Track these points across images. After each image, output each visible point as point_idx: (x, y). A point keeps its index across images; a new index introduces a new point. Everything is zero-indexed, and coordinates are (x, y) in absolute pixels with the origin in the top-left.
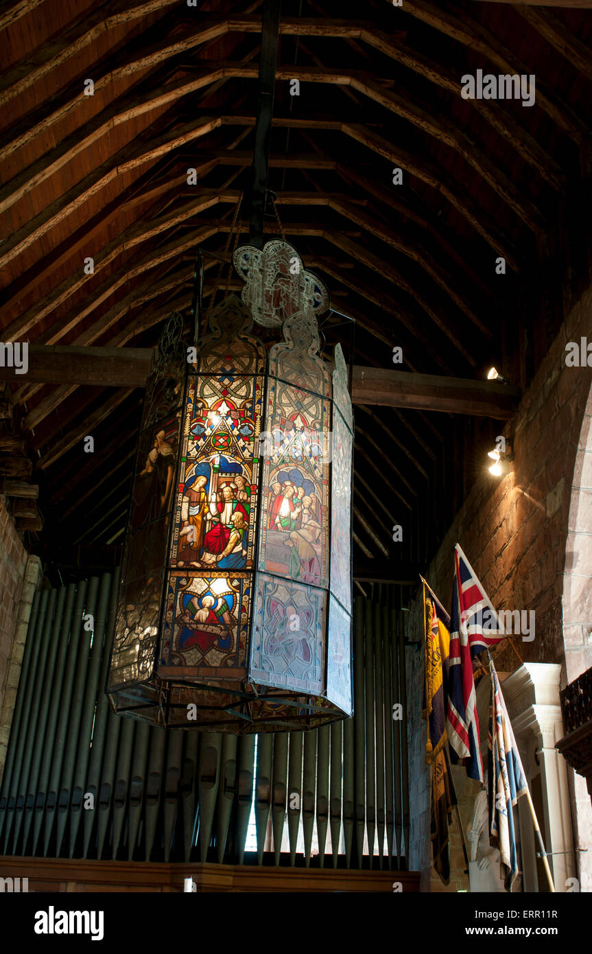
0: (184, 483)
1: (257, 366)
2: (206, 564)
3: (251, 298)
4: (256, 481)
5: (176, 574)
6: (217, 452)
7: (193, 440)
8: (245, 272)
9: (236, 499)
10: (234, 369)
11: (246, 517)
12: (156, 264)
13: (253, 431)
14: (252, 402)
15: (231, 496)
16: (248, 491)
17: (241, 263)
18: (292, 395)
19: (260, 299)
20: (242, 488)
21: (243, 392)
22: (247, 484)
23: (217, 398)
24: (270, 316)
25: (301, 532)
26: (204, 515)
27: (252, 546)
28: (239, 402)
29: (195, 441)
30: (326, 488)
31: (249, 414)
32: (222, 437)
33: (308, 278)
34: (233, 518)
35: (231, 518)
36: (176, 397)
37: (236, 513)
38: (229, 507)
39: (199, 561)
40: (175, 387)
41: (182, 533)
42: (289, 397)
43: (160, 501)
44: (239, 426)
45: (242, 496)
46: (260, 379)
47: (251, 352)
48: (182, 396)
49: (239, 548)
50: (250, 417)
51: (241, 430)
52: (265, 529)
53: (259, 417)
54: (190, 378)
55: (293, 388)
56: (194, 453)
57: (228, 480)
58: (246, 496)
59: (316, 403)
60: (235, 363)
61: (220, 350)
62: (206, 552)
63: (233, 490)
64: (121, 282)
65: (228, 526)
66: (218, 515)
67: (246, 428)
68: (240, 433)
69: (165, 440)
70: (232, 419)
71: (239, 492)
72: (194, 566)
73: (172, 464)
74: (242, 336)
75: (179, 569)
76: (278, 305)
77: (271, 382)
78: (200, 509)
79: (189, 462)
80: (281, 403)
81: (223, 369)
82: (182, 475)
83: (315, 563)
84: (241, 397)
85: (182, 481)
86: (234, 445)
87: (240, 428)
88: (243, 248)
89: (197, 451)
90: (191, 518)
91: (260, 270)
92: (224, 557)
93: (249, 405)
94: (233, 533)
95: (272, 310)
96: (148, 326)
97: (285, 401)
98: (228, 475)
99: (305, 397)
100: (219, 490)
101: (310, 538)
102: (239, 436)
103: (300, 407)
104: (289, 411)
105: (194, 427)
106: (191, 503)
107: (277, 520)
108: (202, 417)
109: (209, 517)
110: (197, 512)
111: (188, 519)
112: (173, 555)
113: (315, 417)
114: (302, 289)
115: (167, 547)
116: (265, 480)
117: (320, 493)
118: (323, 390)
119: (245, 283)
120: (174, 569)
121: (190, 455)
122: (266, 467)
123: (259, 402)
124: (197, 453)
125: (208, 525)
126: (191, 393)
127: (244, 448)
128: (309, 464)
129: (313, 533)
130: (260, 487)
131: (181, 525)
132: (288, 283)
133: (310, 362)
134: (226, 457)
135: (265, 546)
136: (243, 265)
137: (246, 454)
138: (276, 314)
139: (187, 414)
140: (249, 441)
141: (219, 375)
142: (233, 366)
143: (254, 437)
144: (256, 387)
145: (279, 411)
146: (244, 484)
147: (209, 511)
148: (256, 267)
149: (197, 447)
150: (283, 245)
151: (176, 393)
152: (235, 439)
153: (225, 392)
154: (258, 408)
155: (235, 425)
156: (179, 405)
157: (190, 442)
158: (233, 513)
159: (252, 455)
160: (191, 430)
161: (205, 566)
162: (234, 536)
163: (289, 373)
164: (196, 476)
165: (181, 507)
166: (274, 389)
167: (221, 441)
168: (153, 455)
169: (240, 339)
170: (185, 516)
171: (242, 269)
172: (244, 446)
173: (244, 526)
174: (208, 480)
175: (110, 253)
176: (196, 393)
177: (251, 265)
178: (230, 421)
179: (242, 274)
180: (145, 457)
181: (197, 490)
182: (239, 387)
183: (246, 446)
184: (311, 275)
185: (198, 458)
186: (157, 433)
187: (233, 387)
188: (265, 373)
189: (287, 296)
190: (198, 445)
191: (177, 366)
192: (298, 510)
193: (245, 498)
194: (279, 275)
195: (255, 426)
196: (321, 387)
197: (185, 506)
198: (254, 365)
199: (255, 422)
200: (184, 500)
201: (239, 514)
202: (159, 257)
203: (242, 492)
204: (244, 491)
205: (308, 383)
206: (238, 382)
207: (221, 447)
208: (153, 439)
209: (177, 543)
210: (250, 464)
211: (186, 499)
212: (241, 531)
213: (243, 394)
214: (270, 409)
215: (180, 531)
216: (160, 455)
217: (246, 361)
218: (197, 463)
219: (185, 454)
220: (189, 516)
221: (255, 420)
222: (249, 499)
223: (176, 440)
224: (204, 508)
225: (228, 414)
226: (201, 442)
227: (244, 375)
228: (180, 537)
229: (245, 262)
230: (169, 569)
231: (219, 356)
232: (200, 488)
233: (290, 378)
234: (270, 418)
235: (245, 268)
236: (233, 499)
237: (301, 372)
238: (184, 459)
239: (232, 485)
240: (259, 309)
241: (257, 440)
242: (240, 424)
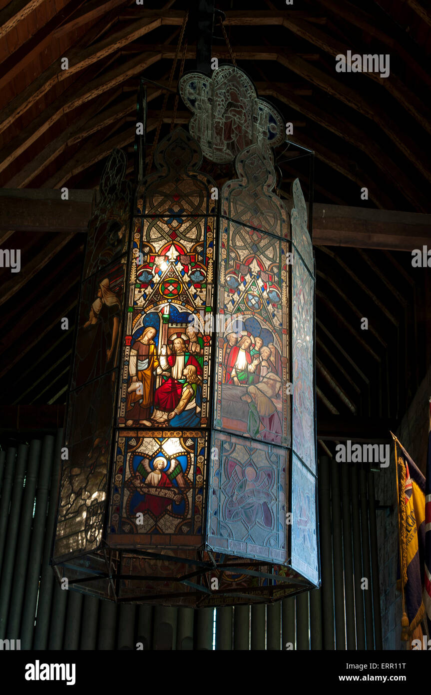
0: (131, 335)
1: (208, 206)
2: (158, 423)
3: (199, 130)
5: (125, 434)
6: (166, 301)
7: (140, 288)
8: (193, 102)
9: (188, 352)
10: (182, 210)
11: (199, 371)
12: (94, 96)
13: (206, 277)
14: (203, 245)
15: (182, 348)
16: (201, 341)
17: (187, 92)
18: (247, 237)
19: (210, 132)
20: (194, 339)
21: (193, 235)
22: (199, 335)
23: (164, 241)
24: (220, 150)
25: (260, 386)
26: (154, 369)
27: (206, 402)
28: (189, 245)
29: (142, 290)
30: (285, 337)
31: (200, 258)
32: (171, 284)
33: (262, 107)
34: (186, 372)
35: (183, 372)
36: (121, 242)
37: (188, 367)
38: (180, 360)
39: (149, 420)
40: (119, 230)
41: (130, 389)
42: (244, 240)
43: (105, 355)
44: (190, 272)
45: (194, 348)
46: (211, 220)
47: (202, 190)
48: (127, 240)
49: (192, 405)
50: (202, 262)
51: (193, 277)
52: (221, 383)
53: (211, 261)
54: (135, 220)
55: (248, 229)
56: (141, 302)
57: (179, 331)
58: (198, 348)
59: (273, 245)
60: (183, 203)
61: (167, 189)
62: (157, 409)
63: (185, 342)
64: (56, 117)
65: (180, 381)
66: (169, 369)
67: (198, 274)
68: (191, 279)
69: (109, 289)
70: (182, 264)
71: (191, 343)
72: (144, 425)
73: (118, 315)
74: (191, 174)
75: (127, 428)
76: (229, 138)
77: (224, 223)
78: (149, 363)
79: (136, 312)
80: (235, 246)
81: (170, 210)
82: (129, 327)
83: (276, 419)
84: (191, 240)
85: (128, 333)
86: (185, 293)
87: (191, 274)
88: (189, 75)
89: (144, 300)
90: (140, 372)
91: (209, 99)
92: (176, 414)
93: (199, 249)
94: (186, 388)
95: (223, 143)
96: (87, 165)
97: (239, 243)
98: (179, 326)
99: (261, 239)
100: (170, 343)
101: (269, 393)
102: (190, 283)
103: (256, 250)
104: (243, 254)
105: (141, 274)
106: (139, 357)
107: (233, 373)
108: (149, 263)
109: (159, 371)
110: (147, 366)
111: (137, 374)
112: (121, 413)
113: (273, 260)
114: (255, 119)
115: (114, 405)
117: (279, 343)
118: (281, 230)
119: (192, 114)
120: (122, 429)
121: (137, 304)
123: (211, 245)
124: (144, 302)
125: (158, 380)
126: (137, 236)
127: (195, 296)
128: (267, 311)
129: (273, 387)
130: (214, 338)
131: (129, 381)
132: (239, 113)
133: (265, 199)
134: (177, 306)
135: (220, 402)
136: (190, 94)
137: (198, 302)
138: (228, 148)
139: (133, 260)
140: (201, 288)
141: (167, 216)
142: (181, 206)
143: (206, 283)
144: (207, 229)
145: (233, 255)
146: (197, 335)
147: (159, 365)
148: (204, 97)
149: (145, 296)
150: (234, 71)
151: (121, 237)
152: (185, 287)
153: (174, 235)
154: (210, 251)
155: (185, 271)
156: (124, 251)
157: (137, 290)
158: (185, 366)
159: (204, 303)
160: (137, 277)
161: (156, 425)
162: (186, 392)
163: (244, 213)
164: (144, 328)
165: (129, 362)
166: (227, 231)
167: (171, 288)
168: (97, 305)
169: (189, 176)
170: (133, 371)
171: (188, 98)
172: (195, 293)
173: (198, 381)
174: (157, 332)
175: (44, 83)
176: (142, 237)
177: (199, 94)
178: (180, 267)
179: (189, 105)
180: (89, 307)
181: (146, 343)
182: (188, 230)
183: (198, 293)
184: (265, 103)
185: (146, 307)
186: (101, 281)
187: (182, 229)
188: (217, 212)
189: (239, 128)
190: (145, 293)
191: (120, 208)
192: (256, 362)
193: (198, 350)
194: (230, 105)
195: (207, 272)
196: (278, 227)
197: (133, 360)
198: (204, 205)
199: (207, 267)
200: (131, 354)
201: (191, 368)
202: (97, 88)
203: (194, 344)
204: (197, 342)
205: (263, 223)
206: (187, 224)
207: (171, 295)
208: (96, 288)
209: (126, 400)
211: (134, 352)
212: (194, 386)
213: (194, 237)
214: (223, 253)
215: (128, 387)
216: (104, 306)
217: (196, 201)
218: (145, 313)
219: (131, 303)
220: (137, 371)
221: (207, 265)
222: (202, 350)
223: (121, 289)
224: (154, 362)
225: (178, 259)
226: (149, 290)
227: (194, 216)
228: (128, 394)
229: (192, 91)
230: (117, 429)
231: (167, 196)
232: (149, 340)
233: (244, 218)
234: (223, 263)
235: (192, 97)
236: (185, 352)
237: (256, 211)
238: (131, 309)
239: (183, 336)
240: (209, 143)
241: (209, 287)
242: (191, 270)
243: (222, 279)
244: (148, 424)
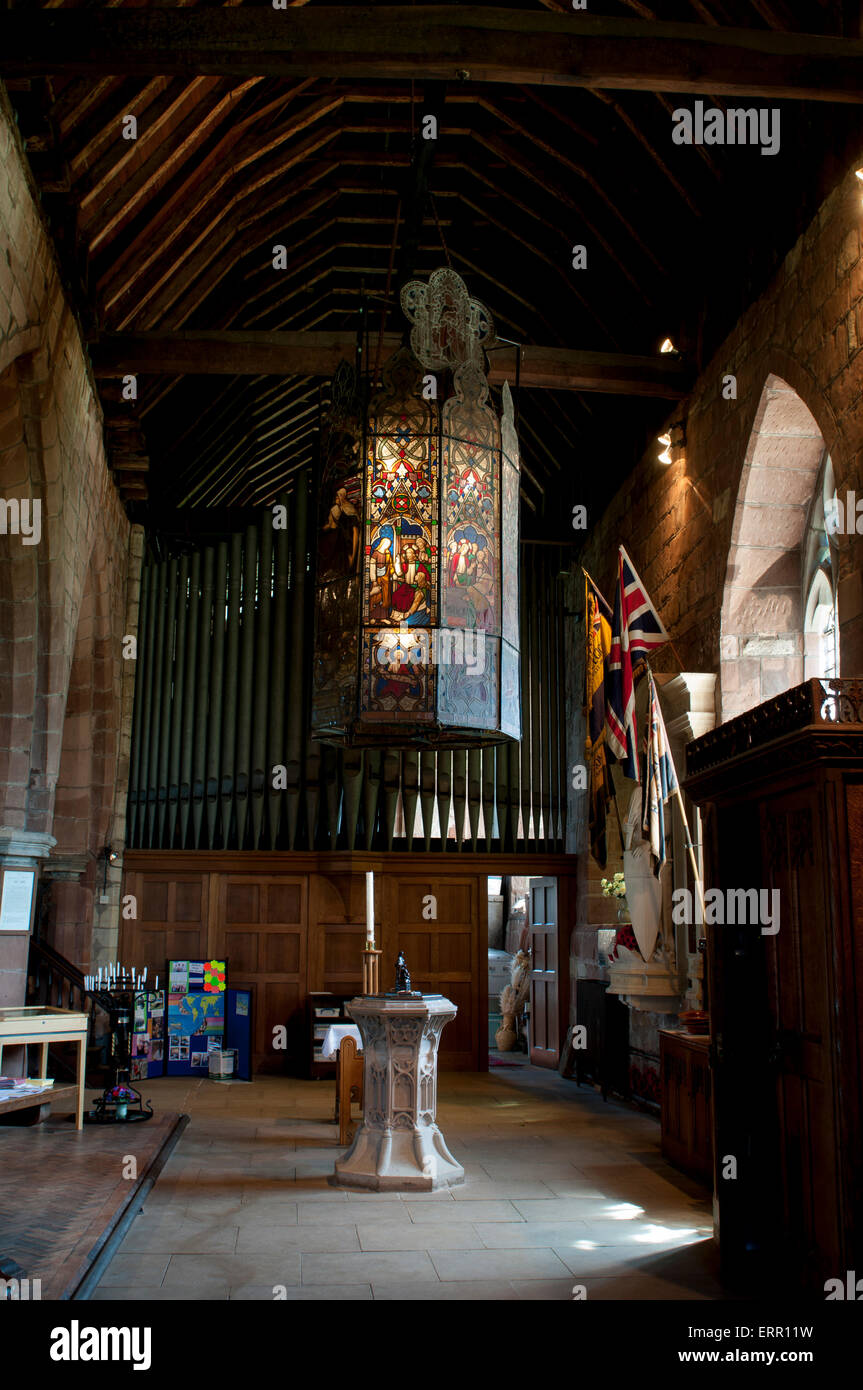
1: (431, 426)
2: (395, 621)
3: (419, 341)
4: (435, 543)
5: (369, 630)
7: (376, 503)
8: (412, 312)
9: (419, 560)
10: (409, 429)
11: (428, 577)
13: (431, 493)
14: (427, 464)
15: (413, 557)
16: (429, 552)
17: (407, 302)
18: (464, 451)
19: (428, 341)
20: (423, 549)
21: (419, 453)
22: (427, 546)
23: (395, 459)
24: (437, 358)
25: (476, 586)
26: (390, 576)
28: (415, 463)
29: (378, 504)
30: (497, 540)
31: (426, 476)
32: (402, 499)
33: (474, 305)
34: (417, 578)
35: (415, 578)
36: (356, 457)
37: (418, 573)
38: (412, 568)
39: (388, 619)
40: (354, 444)
41: (371, 593)
42: (461, 454)
43: (348, 560)
44: (418, 488)
45: (423, 557)
46: (435, 440)
47: (425, 410)
48: (361, 456)
49: (423, 606)
50: (427, 479)
51: (420, 492)
52: (445, 587)
53: (435, 478)
54: (368, 438)
55: (465, 444)
56: (377, 516)
57: (410, 542)
58: (427, 557)
59: (486, 456)
60: (409, 422)
61: (396, 408)
62: (395, 610)
63: (415, 552)
65: (413, 586)
66: (403, 575)
67: (424, 490)
68: (419, 495)
69: (347, 499)
70: (411, 481)
71: (420, 553)
73: (357, 526)
74: (416, 394)
75: (371, 626)
76: (446, 344)
77: (445, 441)
78: (386, 570)
79: (374, 525)
80: (454, 462)
81: (398, 429)
82: (368, 538)
83: (489, 612)
84: (418, 459)
85: (368, 543)
86: (414, 507)
87: (418, 490)
88: (409, 284)
89: (380, 513)
90: (379, 578)
91: (427, 307)
92: (410, 614)
93: (425, 467)
94: (417, 592)
95: (439, 349)
97: (458, 458)
99: (476, 452)
100: (402, 552)
101: (484, 591)
102: (418, 498)
103: (472, 462)
104: (462, 468)
105: (376, 490)
106: (377, 564)
107: (455, 577)
108: (382, 480)
109: (395, 577)
110: (384, 573)
111: (377, 580)
112: (366, 613)
113: (486, 471)
114: (468, 320)
115: (360, 606)
116: (443, 541)
117: (491, 545)
118: (493, 441)
119: (412, 325)
120: (367, 626)
121: (374, 517)
122: (444, 528)
123: (435, 464)
124: (379, 515)
126: (370, 454)
127: (423, 510)
128: (482, 518)
129: (487, 585)
130: (439, 548)
131: (371, 585)
132: (453, 316)
133: (479, 412)
134: (407, 519)
135: (445, 603)
136: (410, 304)
137: (425, 516)
138: (444, 354)
139: (368, 475)
140: (428, 503)
141: (396, 435)
142: (408, 425)
143: (432, 499)
144: (432, 448)
145: (453, 471)
146: (425, 546)
147: (395, 572)
148: (422, 305)
149: (380, 510)
150: (448, 272)
151: (355, 452)
152: (414, 501)
153: (402, 453)
154: (434, 469)
155: (413, 487)
156: (359, 467)
157: (373, 504)
158: (416, 573)
159: (430, 517)
160: (373, 493)
162: (418, 595)
163: (462, 429)
164: (381, 539)
165: (369, 569)
166: (448, 449)
167: (402, 503)
168: (335, 510)
169: (413, 396)
170: (373, 577)
171: (409, 309)
172: (422, 508)
173: (427, 586)
174: (392, 542)
176: (375, 455)
177: (418, 303)
178: (408, 484)
179: (409, 316)
180: (329, 512)
181: (383, 552)
182: (415, 448)
183: (425, 508)
184: (476, 301)
185: (381, 520)
186: (338, 490)
187: (409, 448)
188: (439, 432)
189: (453, 331)
190: (380, 507)
191: (353, 423)
192: (473, 565)
193: (426, 559)
194: (446, 309)
195: (432, 488)
196: (491, 438)
197: (373, 567)
198: (428, 424)
199: (432, 484)
200: (371, 562)
201: (421, 574)
203: (423, 553)
204: (425, 552)
205: (478, 436)
206: (414, 443)
207: (402, 509)
208: (334, 495)
209: (369, 602)
210: (429, 526)
211: (373, 561)
212: (424, 590)
213: (420, 455)
214: (445, 469)
215: (370, 591)
216: (342, 513)
217: (421, 421)
218: (381, 525)
219: (369, 517)
220: (377, 577)
221: (432, 482)
222: (430, 559)
223: (359, 502)
224: (390, 569)
225: (407, 476)
226: (383, 505)
227: (419, 435)
228: (370, 597)
229: (411, 301)
230: (363, 626)
231: (395, 416)
232: (385, 550)
233: (462, 434)
234: (445, 479)
235: (412, 307)
236: (415, 560)
237: (472, 426)
238: (369, 522)
239: (413, 547)
240: (428, 352)
241: (434, 502)
242: (418, 486)
243: (445, 495)
244: (388, 622)
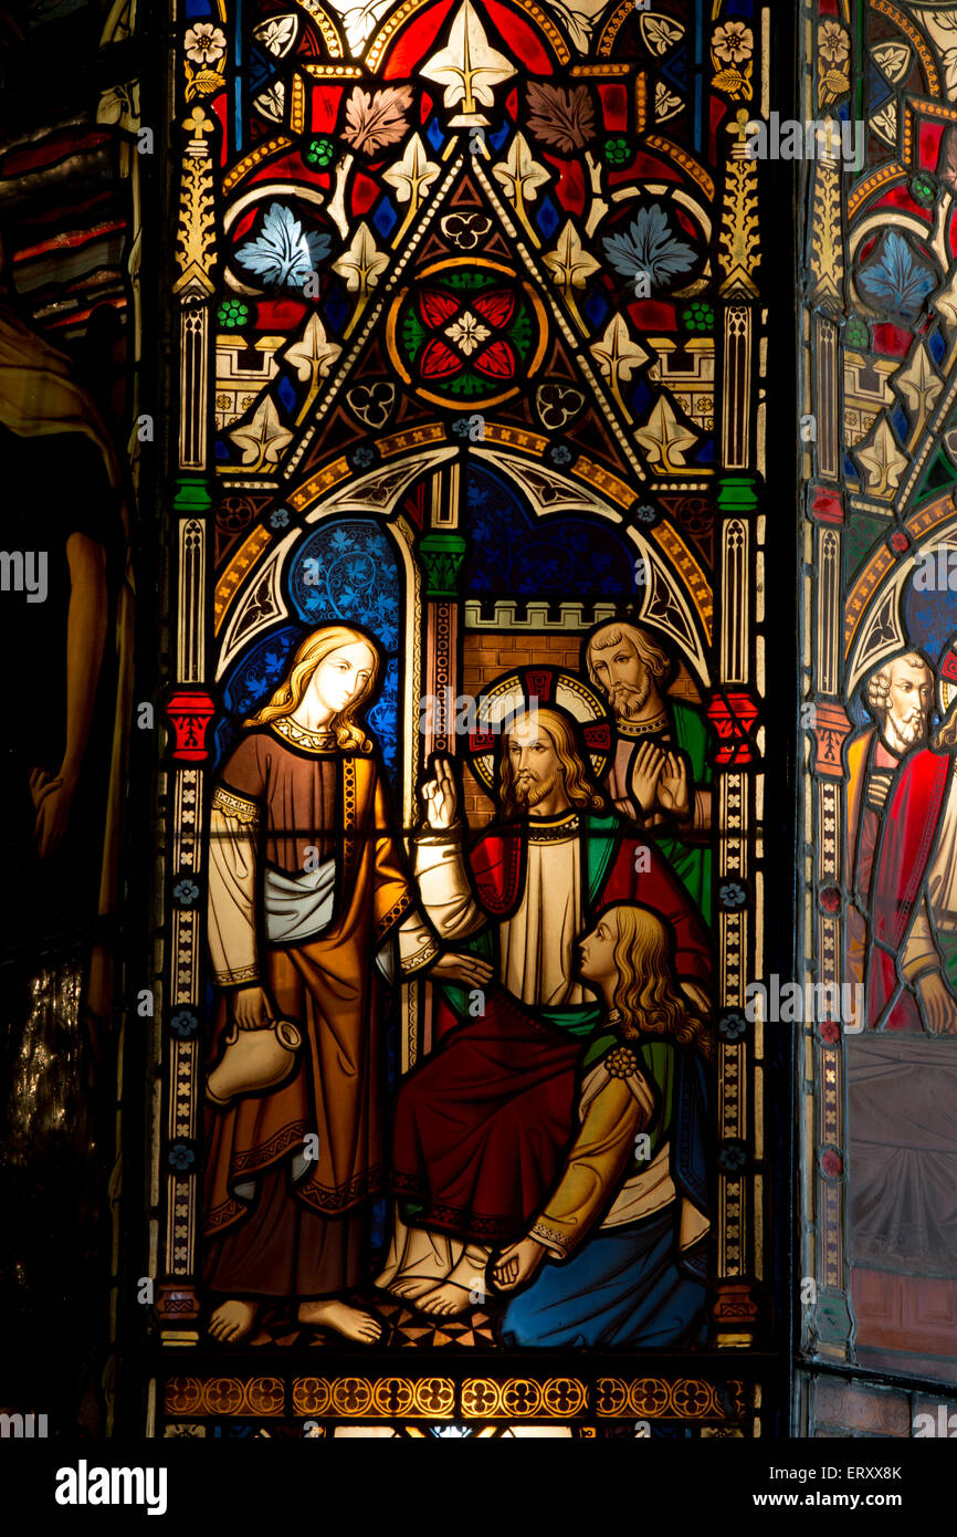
0: (211, 688)
2: (422, 1318)
4: (750, 663)
6: (437, 433)
7: (251, 333)
9: (609, 810)
11: (688, 949)
13: (710, 250)
15: (566, 781)
16: (692, 731)
20: (646, 718)
22: (681, 687)
26: (376, 935)
27: (750, 1169)
28: (582, 4)
29: (268, 344)
31: (668, 104)
32: (466, 301)
34: (597, 952)
35: (576, 954)
37: (609, 918)
38: (555, 869)
39: (362, 1297)
44: (599, 209)
45: (645, 782)
49: (649, 1192)
50: (677, 130)
51: (616, 245)
53: (742, 125)
56: (264, 439)
57: (538, 653)
58: (677, 784)
62: (414, 1224)
63: (581, 739)
65: (563, 1020)
66: (483, 936)
67: (653, 222)
68: (608, 266)
70: (539, 151)
71: (624, 749)
72: (331, 1332)
75: (216, 1360)
78: (341, 888)
79: (234, 514)
82: (187, 631)
85: (188, 667)
86: (566, 368)
87: (605, 227)
89: (286, 419)
90: (281, 959)
92: (542, 1260)
94: (601, 1073)
98: (537, 619)
102: (603, 295)
105: (252, 224)
106: (273, 846)
107: (915, 947)
108: (302, 143)
109: (412, 944)
110: (325, 914)
111: (263, 971)
112: (170, 1251)
116: (814, 647)
121: (236, 454)
122: (818, 544)
123: (741, 1)
124: (284, 438)
125: (408, 1012)
127: (641, 394)
130: (781, 708)
134: (513, 466)
137: (664, 440)
139: (185, 112)
140: (681, 336)
143: (715, 298)
145: (892, 58)
146: (660, 687)
147: (413, 904)
149: (286, 390)
152: (569, 321)
154: (734, 51)
155: (560, 203)
157: (232, 346)
158: (590, 911)
159: (705, 450)
160: (226, 246)
161: (415, 1333)
162: (606, 1097)
164: (296, 632)
165: (202, 879)
170: (234, 946)
172: (640, 373)
173: (680, 1021)
174: (388, 663)
178: (522, 172)
181: (314, 741)
183: (659, 373)
185: (300, 477)
190: (288, 370)
193: (674, 795)
195: (716, 210)
197: (230, 868)
199: (719, 176)
200: (218, 823)
201: (632, 923)
203: (648, 752)
204: (665, 739)
207: (469, 383)
209: (197, 1158)
210: (697, 521)
211: (232, 812)
212: (657, 1053)
214: (826, 49)
215: (209, 1061)
218: (297, 519)
219: (194, 452)
220: (265, 946)
221: (716, 156)
222: (705, 800)
224: (375, 881)
225: (507, 113)
226: (313, 349)
228: (210, 1112)
230: (145, 1360)
232: (334, 721)
236: (583, 810)
238: (194, 495)
241: (739, 324)
242: (606, 197)
243: (825, 266)
244: (354, 1325)
